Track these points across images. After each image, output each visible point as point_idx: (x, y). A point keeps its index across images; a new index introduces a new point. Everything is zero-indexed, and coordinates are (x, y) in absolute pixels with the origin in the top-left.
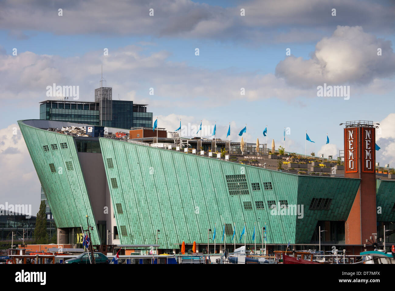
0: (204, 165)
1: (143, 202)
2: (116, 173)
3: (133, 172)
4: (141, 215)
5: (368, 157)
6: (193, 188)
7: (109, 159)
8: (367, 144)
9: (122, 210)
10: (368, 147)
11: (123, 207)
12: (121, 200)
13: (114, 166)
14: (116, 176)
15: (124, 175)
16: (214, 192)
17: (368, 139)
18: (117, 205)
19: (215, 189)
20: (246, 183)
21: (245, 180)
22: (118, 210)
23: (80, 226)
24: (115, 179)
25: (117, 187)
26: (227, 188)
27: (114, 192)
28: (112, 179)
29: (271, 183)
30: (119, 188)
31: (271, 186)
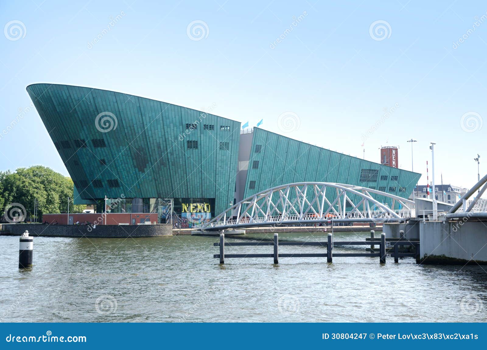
0: (346, 160)
2: (261, 157)
3: (278, 158)
5: (394, 165)
7: (259, 145)
8: (393, 157)
9: (254, 186)
10: (394, 159)
11: (256, 184)
12: (257, 178)
13: (262, 151)
14: (260, 159)
15: (268, 160)
16: (347, 179)
17: (394, 155)
18: (251, 182)
19: (349, 177)
20: (377, 175)
21: (377, 173)
22: (250, 186)
23: (212, 197)
24: (258, 161)
25: (257, 168)
26: (359, 177)
27: (253, 172)
28: (254, 161)
29: (397, 177)
30: (259, 169)
31: (397, 178)
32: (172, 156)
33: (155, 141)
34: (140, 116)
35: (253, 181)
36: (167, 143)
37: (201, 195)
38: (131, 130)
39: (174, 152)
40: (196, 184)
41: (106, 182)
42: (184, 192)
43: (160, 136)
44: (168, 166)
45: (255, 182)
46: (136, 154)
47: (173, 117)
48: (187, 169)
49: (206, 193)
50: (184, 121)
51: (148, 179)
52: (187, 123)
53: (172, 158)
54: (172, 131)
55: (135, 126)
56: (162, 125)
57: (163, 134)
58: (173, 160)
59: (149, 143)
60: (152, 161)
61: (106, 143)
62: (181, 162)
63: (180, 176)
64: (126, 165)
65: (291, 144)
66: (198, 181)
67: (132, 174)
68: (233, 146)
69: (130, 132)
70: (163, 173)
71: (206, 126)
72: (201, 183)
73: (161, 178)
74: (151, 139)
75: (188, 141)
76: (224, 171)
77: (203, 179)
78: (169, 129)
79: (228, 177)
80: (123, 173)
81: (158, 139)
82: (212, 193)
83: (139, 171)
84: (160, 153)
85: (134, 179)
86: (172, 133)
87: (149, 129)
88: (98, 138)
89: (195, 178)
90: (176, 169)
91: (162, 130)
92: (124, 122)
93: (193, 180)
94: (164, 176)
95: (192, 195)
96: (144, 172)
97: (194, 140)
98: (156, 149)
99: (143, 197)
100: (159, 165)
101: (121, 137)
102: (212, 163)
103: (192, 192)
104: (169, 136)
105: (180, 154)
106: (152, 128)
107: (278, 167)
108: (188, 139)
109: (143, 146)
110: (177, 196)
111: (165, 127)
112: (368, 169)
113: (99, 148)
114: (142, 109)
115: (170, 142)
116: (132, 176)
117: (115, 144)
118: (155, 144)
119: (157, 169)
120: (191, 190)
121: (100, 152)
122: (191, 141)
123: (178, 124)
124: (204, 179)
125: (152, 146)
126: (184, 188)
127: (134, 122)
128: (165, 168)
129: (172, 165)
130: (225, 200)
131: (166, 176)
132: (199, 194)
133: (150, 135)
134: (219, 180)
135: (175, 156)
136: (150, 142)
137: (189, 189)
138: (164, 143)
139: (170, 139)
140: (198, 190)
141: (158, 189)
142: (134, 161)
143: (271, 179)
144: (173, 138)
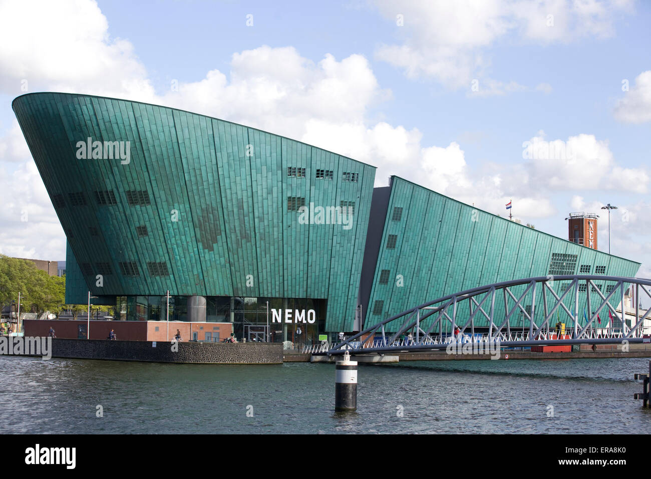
0: (531, 237)
1: (424, 272)
2: (400, 229)
3: (426, 231)
4: (415, 287)
6: (504, 261)
7: (399, 208)
9: (388, 279)
11: (391, 275)
12: (393, 266)
13: (402, 219)
14: (400, 232)
15: (412, 233)
16: (529, 270)
18: (383, 271)
19: (533, 266)
20: (575, 264)
21: (576, 261)
22: (381, 279)
23: (323, 298)
24: (396, 236)
25: (394, 247)
26: (549, 266)
27: (387, 253)
28: (390, 235)
29: (605, 267)
30: (396, 249)
31: (604, 270)
32: (261, 223)
33: (234, 196)
34: (213, 151)
35: (386, 271)
36: (255, 200)
37: (305, 293)
38: (196, 176)
39: (266, 216)
40: (298, 273)
41: (145, 267)
42: (277, 287)
43: (244, 187)
44: (253, 240)
45: (389, 271)
46: (201, 218)
47: (268, 155)
48: (285, 246)
49: (313, 289)
50: (284, 162)
51: (218, 262)
52: (290, 166)
53: (262, 227)
54: (264, 179)
55: (203, 168)
56: (248, 168)
57: (249, 184)
58: (262, 231)
59: (224, 199)
60: (227, 231)
61: (151, 196)
62: (276, 233)
63: (272, 258)
64: (183, 237)
65: (449, 208)
66: (302, 267)
67: (192, 254)
68: (361, 208)
69: (193, 179)
70: (244, 251)
71: (320, 173)
72: (305, 271)
73: (241, 261)
74: (228, 191)
75: (289, 198)
76: (345, 252)
77: (309, 265)
78: (259, 175)
79: (351, 261)
80: (176, 250)
81: (239, 193)
82: (323, 289)
83: (204, 248)
84: (242, 217)
85: (194, 261)
86: (264, 183)
87: (226, 174)
88: (138, 189)
89: (298, 262)
90: (267, 245)
91: (248, 178)
92: (184, 161)
93: (294, 266)
94: (245, 258)
95: (290, 292)
96: (211, 249)
97: (299, 196)
98: (235, 210)
99: (209, 294)
100: (239, 238)
101: (178, 189)
102: (327, 238)
103: (290, 287)
104: (259, 187)
105: (275, 221)
106: (232, 173)
107: (426, 246)
108: (289, 195)
109: (214, 205)
110: (266, 293)
111: (254, 172)
112: (562, 253)
113: (138, 207)
114: (217, 139)
115: (260, 198)
116: (190, 257)
117: (167, 201)
118: (234, 201)
119: (235, 246)
120: (290, 284)
121: (140, 213)
122: (294, 198)
123: (274, 167)
124: (311, 266)
125: (229, 204)
126: (277, 279)
127: (203, 162)
128: (249, 244)
129: (261, 239)
130: (342, 301)
131: (250, 259)
132: (301, 290)
133: (227, 186)
134: (336, 269)
135: (266, 223)
136: (226, 197)
137: (285, 282)
138: (250, 200)
139: (260, 193)
140: (301, 284)
141: (234, 279)
142: (197, 230)
143: (413, 267)
144: (265, 190)
